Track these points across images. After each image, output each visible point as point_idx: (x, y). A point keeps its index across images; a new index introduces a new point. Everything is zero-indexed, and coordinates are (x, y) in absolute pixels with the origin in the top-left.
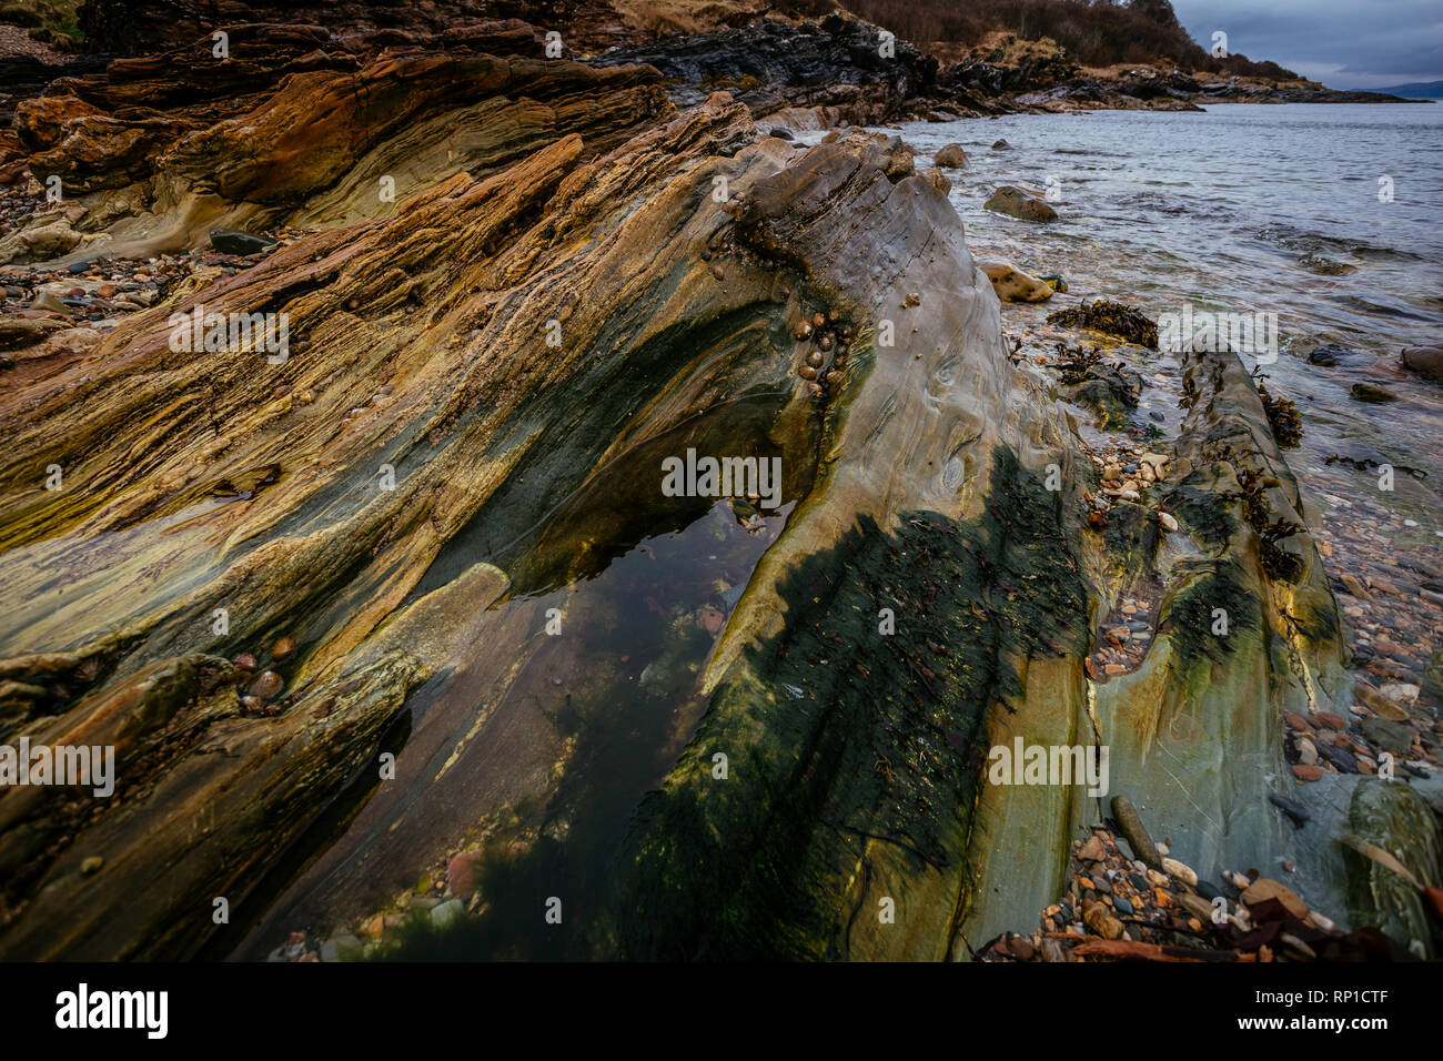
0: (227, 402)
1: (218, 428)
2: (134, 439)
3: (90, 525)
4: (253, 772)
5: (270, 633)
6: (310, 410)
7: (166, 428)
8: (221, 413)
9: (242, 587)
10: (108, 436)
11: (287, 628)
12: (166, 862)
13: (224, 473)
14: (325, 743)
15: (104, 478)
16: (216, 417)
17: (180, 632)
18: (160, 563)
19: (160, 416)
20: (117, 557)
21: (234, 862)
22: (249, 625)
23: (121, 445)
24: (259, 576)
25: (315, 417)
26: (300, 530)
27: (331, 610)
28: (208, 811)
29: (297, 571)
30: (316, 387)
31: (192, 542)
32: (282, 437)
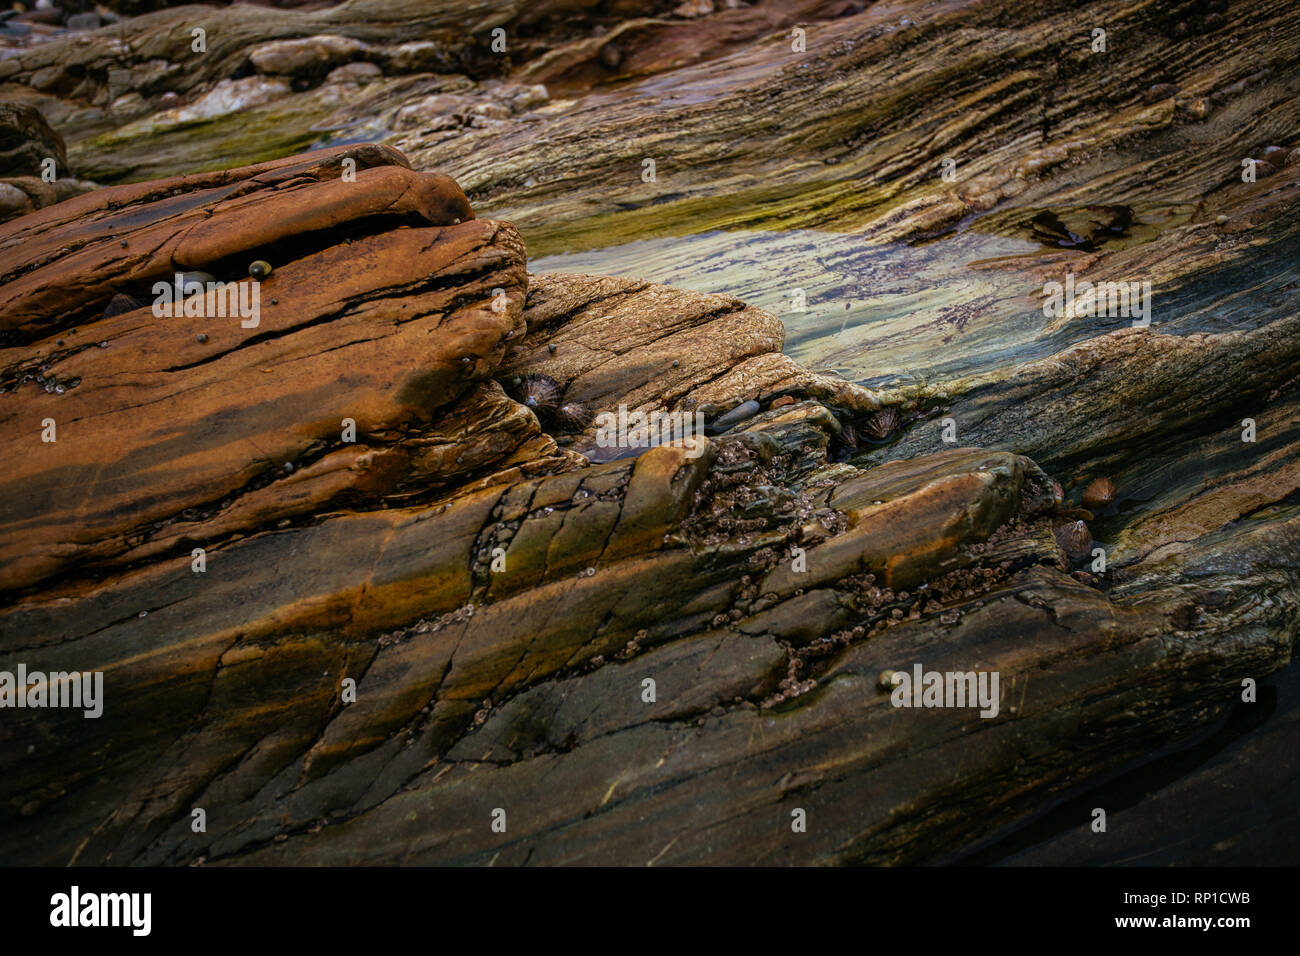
0: (1073, 93)
1: (1046, 130)
2: (941, 121)
3: (880, 227)
4: (1081, 662)
5: (1091, 464)
6: (1197, 132)
7: (984, 114)
8: (1059, 109)
9: (1080, 382)
10: (912, 110)
11: (1113, 465)
12: (962, 724)
13: (1050, 200)
14: (1179, 670)
15: (894, 167)
16: (1051, 112)
17: (991, 416)
18: (967, 308)
19: (981, 94)
20: (911, 282)
21: (1027, 771)
22: (1073, 440)
23: (925, 126)
24: (1108, 373)
25: (1203, 145)
26: (1173, 323)
27: (1179, 463)
28: (1020, 684)
29: (1157, 386)
30: (1216, 96)
31: (1008, 291)
32: (1144, 167)
